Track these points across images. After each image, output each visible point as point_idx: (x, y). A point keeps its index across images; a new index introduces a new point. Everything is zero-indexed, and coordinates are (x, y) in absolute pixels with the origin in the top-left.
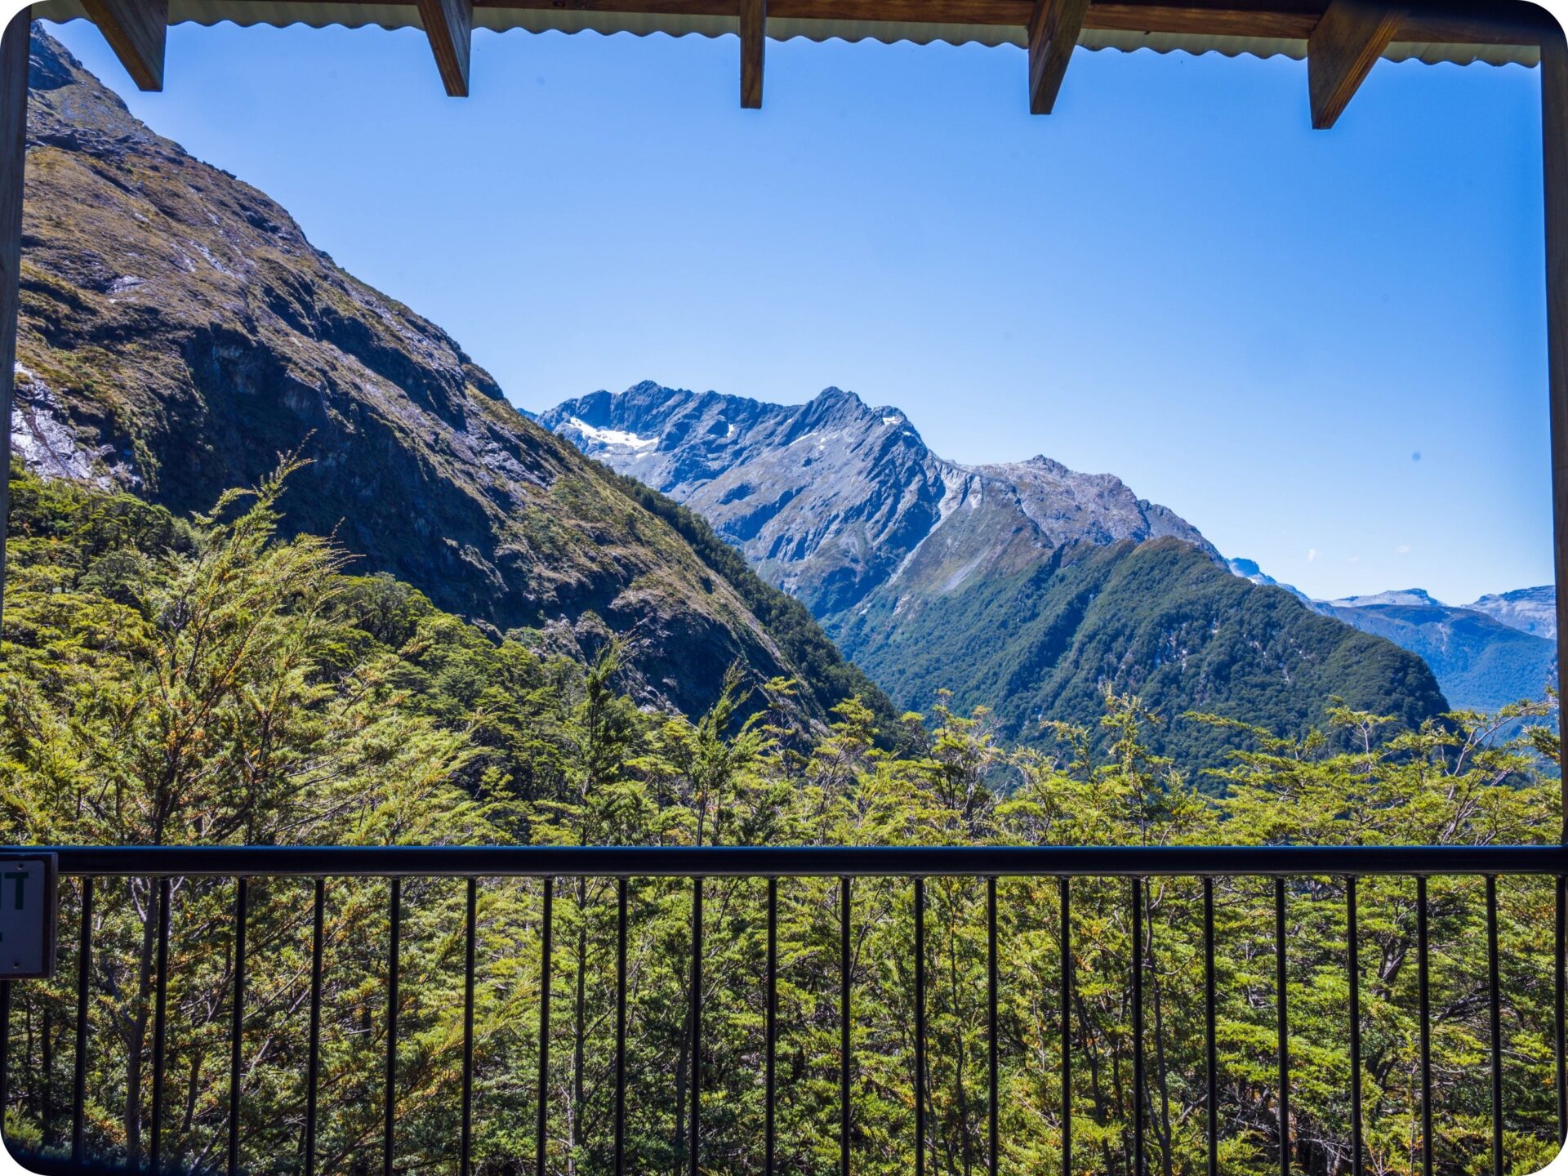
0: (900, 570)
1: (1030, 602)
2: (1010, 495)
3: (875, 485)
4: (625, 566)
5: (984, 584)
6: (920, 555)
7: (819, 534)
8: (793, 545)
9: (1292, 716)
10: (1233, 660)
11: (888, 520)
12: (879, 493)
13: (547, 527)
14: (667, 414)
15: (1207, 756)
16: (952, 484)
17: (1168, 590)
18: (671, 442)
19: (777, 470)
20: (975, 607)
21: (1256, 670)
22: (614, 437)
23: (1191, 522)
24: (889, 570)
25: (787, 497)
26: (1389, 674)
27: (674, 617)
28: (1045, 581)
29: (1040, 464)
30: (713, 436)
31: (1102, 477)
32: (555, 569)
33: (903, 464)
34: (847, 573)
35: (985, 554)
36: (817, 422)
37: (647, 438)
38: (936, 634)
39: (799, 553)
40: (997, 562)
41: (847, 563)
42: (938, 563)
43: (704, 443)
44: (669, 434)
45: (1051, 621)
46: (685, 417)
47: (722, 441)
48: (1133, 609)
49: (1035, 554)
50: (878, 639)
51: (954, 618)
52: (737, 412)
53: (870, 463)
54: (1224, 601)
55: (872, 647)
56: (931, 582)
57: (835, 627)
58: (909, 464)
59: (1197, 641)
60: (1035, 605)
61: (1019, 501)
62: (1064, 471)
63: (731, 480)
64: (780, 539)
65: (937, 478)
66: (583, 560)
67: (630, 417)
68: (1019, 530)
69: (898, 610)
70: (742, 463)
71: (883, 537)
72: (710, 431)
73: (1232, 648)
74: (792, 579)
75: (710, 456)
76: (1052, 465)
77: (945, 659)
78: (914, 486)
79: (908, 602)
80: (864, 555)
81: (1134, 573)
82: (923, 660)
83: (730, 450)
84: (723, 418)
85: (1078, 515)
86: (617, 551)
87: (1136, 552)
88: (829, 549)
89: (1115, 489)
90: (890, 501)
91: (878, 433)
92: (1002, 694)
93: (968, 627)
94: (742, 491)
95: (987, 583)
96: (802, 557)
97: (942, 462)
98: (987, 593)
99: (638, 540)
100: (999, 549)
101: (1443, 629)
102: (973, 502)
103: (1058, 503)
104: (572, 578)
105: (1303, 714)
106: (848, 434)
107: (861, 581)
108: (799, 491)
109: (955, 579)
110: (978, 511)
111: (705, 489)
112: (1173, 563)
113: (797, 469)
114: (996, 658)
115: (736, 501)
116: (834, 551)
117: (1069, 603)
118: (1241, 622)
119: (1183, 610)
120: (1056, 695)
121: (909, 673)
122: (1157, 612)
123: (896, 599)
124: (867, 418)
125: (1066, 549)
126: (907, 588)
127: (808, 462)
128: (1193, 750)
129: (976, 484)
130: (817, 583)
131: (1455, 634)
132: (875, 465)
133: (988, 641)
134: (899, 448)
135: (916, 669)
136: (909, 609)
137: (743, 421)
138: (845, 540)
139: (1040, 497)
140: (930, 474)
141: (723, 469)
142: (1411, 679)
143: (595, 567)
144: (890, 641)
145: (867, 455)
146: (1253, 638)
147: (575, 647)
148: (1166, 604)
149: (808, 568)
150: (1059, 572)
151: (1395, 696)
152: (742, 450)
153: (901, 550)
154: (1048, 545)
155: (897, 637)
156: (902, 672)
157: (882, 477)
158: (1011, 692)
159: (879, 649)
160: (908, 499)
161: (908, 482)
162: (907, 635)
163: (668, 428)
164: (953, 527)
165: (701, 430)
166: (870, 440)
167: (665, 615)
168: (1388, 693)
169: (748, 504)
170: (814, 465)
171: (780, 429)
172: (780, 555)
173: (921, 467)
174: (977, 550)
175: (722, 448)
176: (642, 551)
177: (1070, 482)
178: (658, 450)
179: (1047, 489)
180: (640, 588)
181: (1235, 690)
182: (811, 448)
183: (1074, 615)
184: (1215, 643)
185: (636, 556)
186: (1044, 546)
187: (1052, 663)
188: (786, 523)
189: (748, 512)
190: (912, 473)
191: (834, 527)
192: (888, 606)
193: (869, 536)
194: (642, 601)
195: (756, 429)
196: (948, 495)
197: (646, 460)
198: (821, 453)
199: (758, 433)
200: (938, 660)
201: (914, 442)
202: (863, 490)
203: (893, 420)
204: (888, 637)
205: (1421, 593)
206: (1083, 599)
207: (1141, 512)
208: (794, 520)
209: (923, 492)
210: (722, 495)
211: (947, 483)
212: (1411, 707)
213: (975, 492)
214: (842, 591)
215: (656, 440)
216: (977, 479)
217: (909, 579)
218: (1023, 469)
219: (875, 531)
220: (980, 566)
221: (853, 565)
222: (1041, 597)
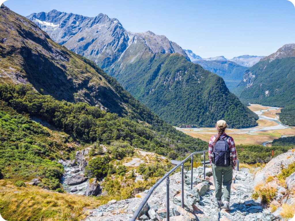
0: (121, 58)
1: (149, 65)
2: (143, 41)
3: (113, 38)
4: (88, 78)
5: (139, 61)
6: (125, 54)
7: (102, 49)
8: (96, 52)
9: (200, 90)
10: (190, 79)
11: (117, 46)
12: (115, 40)
13: (73, 72)
14: (60, 19)
15: (185, 97)
16: (131, 38)
17: (177, 64)
18: (63, 26)
19: (90, 34)
20: (138, 66)
21: (194, 80)
22: (47, 24)
23: (180, 46)
24: (118, 57)
25: (93, 41)
26: (217, 81)
27: (99, 87)
28: (152, 61)
29: (149, 33)
30: (73, 24)
31: (162, 36)
32: (77, 80)
33: (119, 33)
34: (109, 58)
35: (138, 54)
36: (98, 22)
37: (56, 24)
38: (130, 72)
39: (97, 53)
40: (142, 56)
41: (109, 56)
42: (129, 56)
43: (71, 26)
44: (62, 24)
45: (154, 70)
46: (66, 19)
47: (75, 26)
48: (171, 68)
49: (150, 55)
50: (117, 73)
51: (133, 69)
52: (78, 18)
53: (112, 33)
54: (188, 67)
55: (116, 75)
56: (128, 60)
57: (107, 71)
58: (121, 33)
59: (183, 75)
60: (150, 66)
61: (145, 42)
62: (154, 34)
63: (79, 36)
64: (93, 51)
65: (127, 36)
66: (81, 78)
67: (51, 19)
68: (146, 49)
69: (121, 67)
70: (81, 31)
71: (116, 50)
72: (72, 23)
73: (189, 76)
74: (96, 60)
75: (73, 29)
76: (151, 33)
77: (132, 78)
78: (122, 38)
79: (123, 65)
80: (112, 54)
81: (171, 61)
82: (128, 78)
83: (78, 28)
84: (75, 20)
85: (158, 45)
86: (85, 75)
87: (171, 56)
88: (104, 53)
89: (165, 39)
90: (117, 42)
91: (113, 26)
92: (145, 86)
93: (137, 71)
94: (82, 39)
95: (140, 61)
96: (98, 54)
97: (128, 33)
98: (140, 64)
99: (88, 72)
100: (142, 53)
101: (227, 65)
102: (135, 42)
103: (153, 42)
104: (80, 82)
105: (202, 89)
106: (106, 25)
107: (112, 60)
108: (96, 39)
109: (133, 60)
110: (136, 44)
111: (73, 38)
112: (178, 58)
113: (95, 34)
114: (143, 78)
115: (81, 41)
116: (105, 53)
117: (158, 66)
118: (191, 71)
119: (180, 69)
120: (156, 86)
121: (125, 81)
122: (175, 69)
123: (120, 64)
124: (110, 21)
125: (156, 54)
126: (122, 62)
127: (97, 32)
128: (182, 96)
129: (136, 38)
130: (102, 61)
131: (229, 66)
132: (113, 33)
133: (141, 74)
134: (118, 29)
135: (126, 80)
136: (123, 67)
137: (80, 21)
138: (108, 51)
139: (150, 41)
140: (126, 35)
141: (76, 33)
142: (220, 82)
143: (83, 79)
144: (120, 74)
145: (111, 31)
146: (193, 74)
147: (84, 95)
148: (177, 67)
149: (100, 57)
150: (155, 59)
151: (218, 85)
152: (80, 28)
153: (121, 53)
154: (152, 53)
155: (121, 73)
156: (123, 81)
157: (115, 36)
158: (147, 85)
159: (117, 76)
160: (121, 41)
161: (121, 37)
162: (123, 72)
163: (61, 22)
164: (131, 48)
165: (70, 23)
166: (111, 27)
167: (97, 87)
168: (216, 85)
169: (84, 42)
170: (99, 32)
171: (89, 23)
172: (93, 54)
173: (123, 33)
174: (137, 53)
175: (75, 27)
176: (89, 74)
177: (155, 37)
178: (59, 28)
179: (151, 39)
180: (91, 82)
181: (190, 85)
182: (98, 28)
183: (159, 69)
184: (186, 75)
185: (89, 75)
186: (151, 53)
187: (154, 79)
188: (94, 47)
189: (85, 44)
190: (121, 35)
191: (105, 48)
192: (119, 66)
193: (113, 50)
194: (93, 85)
195: (83, 23)
196: (130, 40)
197: (57, 30)
198: (100, 30)
199: (84, 24)
200: (131, 78)
201: (121, 28)
202: (111, 39)
203: (115, 22)
204: (119, 73)
205: (223, 57)
206: (160, 65)
207: (170, 44)
208: (95, 46)
209: (124, 39)
210: (78, 40)
211: (129, 37)
212: (220, 87)
213: (136, 40)
214: (108, 62)
215: (58, 25)
216: (136, 37)
217: (123, 60)
218: (145, 34)
219: (114, 49)
220: (138, 57)
221: (110, 57)
222: (151, 65)
